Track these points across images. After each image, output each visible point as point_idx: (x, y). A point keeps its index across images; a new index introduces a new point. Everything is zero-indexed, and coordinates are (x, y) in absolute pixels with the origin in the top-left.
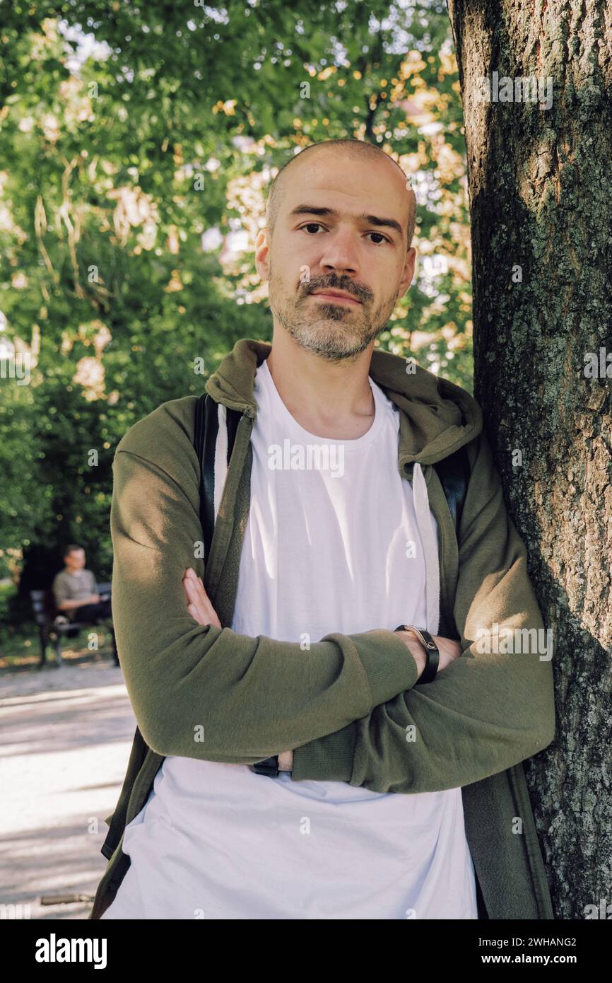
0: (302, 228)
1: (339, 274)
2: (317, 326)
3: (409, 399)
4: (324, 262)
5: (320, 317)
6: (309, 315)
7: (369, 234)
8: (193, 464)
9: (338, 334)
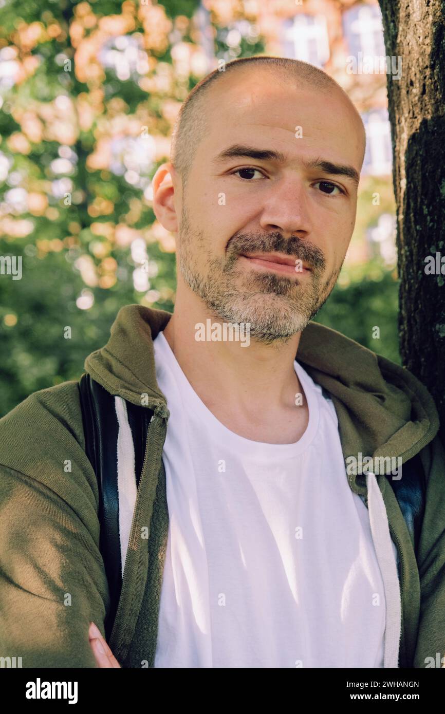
0: (234, 173)
1: (286, 236)
2: (256, 301)
3: (345, 383)
4: (266, 219)
5: (257, 290)
6: (243, 285)
7: (318, 182)
8: (89, 480)
9: (283, 313)
